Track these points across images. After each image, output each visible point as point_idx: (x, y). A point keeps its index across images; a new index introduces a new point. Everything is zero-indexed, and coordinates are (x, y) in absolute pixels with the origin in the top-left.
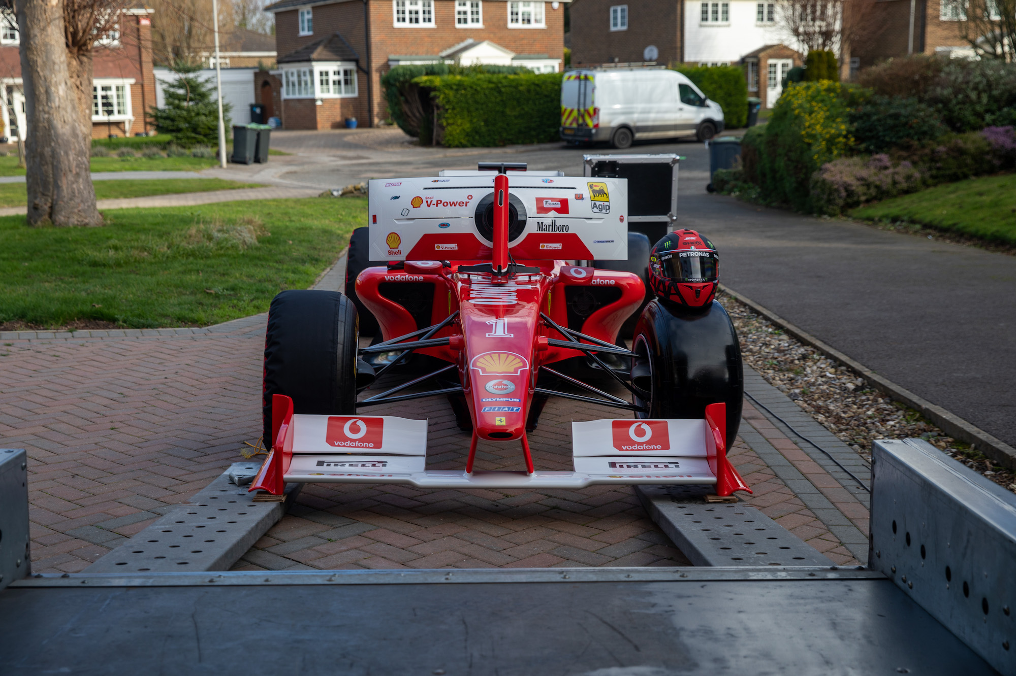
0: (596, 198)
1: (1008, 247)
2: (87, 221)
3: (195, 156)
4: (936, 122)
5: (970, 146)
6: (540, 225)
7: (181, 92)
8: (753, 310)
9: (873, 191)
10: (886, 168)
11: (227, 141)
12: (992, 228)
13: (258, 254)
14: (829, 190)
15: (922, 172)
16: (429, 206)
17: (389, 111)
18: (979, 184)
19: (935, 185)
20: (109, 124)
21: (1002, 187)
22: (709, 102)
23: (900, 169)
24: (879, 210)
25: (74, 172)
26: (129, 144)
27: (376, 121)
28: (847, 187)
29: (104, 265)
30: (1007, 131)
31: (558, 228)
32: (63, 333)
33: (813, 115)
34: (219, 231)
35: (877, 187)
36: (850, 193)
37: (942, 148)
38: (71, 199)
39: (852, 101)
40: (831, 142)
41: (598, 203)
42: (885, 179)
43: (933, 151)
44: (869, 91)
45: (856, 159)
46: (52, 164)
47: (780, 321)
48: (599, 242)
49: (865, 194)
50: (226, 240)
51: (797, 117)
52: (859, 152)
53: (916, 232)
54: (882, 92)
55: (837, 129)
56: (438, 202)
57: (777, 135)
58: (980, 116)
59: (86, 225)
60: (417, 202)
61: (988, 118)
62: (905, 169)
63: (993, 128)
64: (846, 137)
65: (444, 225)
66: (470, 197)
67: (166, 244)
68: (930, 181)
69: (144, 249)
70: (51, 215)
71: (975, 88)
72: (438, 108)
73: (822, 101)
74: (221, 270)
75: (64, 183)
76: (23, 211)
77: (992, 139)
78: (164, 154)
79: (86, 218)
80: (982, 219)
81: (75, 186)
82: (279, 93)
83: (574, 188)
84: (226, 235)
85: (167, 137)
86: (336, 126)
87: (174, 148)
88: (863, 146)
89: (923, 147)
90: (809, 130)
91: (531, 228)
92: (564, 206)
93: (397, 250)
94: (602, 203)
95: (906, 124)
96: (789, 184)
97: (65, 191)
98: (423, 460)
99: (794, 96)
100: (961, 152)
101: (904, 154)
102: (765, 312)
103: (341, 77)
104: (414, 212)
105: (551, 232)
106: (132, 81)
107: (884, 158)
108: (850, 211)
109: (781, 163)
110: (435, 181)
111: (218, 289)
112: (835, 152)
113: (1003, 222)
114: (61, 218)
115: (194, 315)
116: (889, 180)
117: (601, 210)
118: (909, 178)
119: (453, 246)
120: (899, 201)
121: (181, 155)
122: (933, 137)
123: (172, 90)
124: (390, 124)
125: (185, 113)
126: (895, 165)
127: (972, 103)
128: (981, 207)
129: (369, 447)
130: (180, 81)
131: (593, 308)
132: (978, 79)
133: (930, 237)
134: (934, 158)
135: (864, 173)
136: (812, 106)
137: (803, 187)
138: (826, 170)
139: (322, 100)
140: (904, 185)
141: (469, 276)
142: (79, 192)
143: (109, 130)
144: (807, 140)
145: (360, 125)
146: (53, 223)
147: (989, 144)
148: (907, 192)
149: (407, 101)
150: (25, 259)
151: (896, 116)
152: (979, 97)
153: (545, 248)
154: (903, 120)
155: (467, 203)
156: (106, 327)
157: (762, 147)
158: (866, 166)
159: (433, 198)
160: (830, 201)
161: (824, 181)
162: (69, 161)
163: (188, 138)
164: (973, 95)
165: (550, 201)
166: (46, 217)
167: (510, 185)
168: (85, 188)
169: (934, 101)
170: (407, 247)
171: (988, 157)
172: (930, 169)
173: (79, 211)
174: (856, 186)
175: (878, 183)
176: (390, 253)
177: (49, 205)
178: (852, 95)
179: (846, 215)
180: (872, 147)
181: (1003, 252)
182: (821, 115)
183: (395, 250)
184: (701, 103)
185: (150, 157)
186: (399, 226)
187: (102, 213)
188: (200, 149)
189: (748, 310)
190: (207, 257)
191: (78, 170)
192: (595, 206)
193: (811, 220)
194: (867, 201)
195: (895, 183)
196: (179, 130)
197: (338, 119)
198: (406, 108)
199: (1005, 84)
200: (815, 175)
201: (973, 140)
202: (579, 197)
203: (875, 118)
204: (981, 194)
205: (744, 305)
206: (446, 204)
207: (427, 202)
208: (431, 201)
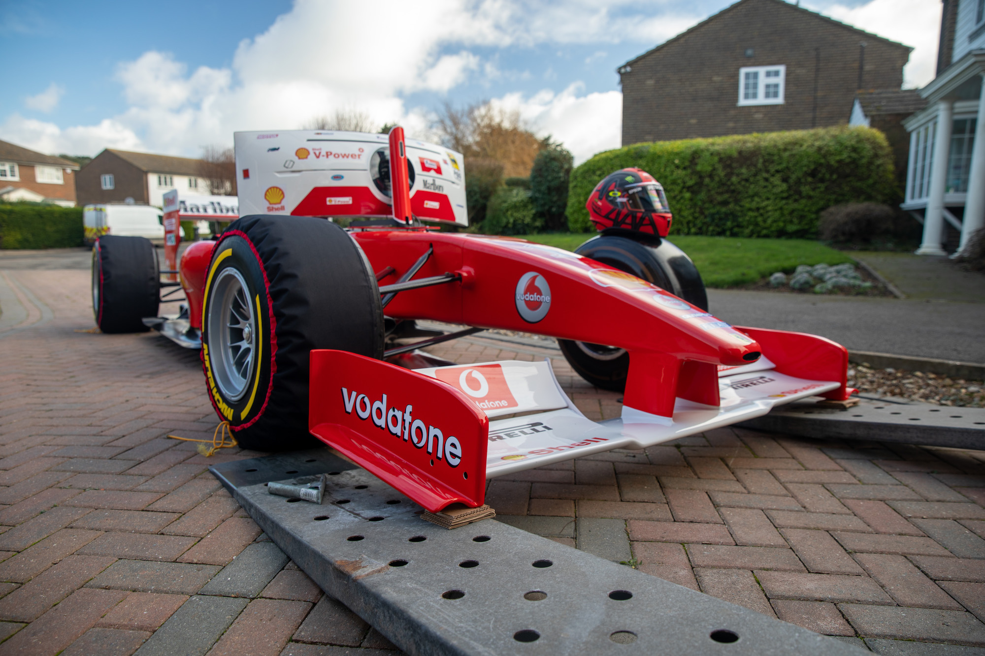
6: (425, 183)
16: (318, 157)
31: (437, 188)
48: (458, 205)
60: (302, 153)
65: (337, 177)
66: (361, 150)
91: (419, 184)
92: (438, 169)
93: (279, 206)
94: (457, 171)
104: (300, 164)
110: (318, 134)
119: (347, 200)
129: (504, 407)
153: (428, 206)
155: (359, 155)
159: (320, 149)
165: (428, 162)
170: (291, 203)
176: (271, 209)
183: (276, 205)
186: (280, 179)
202: (445, 162)
206: (337, 156)
207: (315, 153)
208: (320, 153)
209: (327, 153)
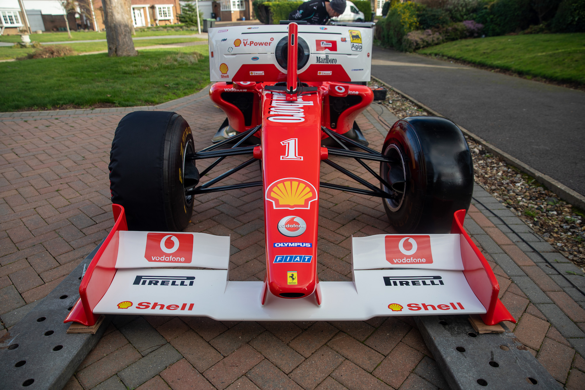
0: (354, 41)
1: (486, 67)
2: (130, 54)
3: (191, 30)
4: (448, 18)
5: (459, 28)
6: (318, 59)
7: (187, 8)
8: (403, 97)
9: (425, 44)
10: (430, 35)
11: (201, 25)
12: (478, 59)
13: (195, 67)
14: (410, 43)
15: (442, 37)
16: (245, 45)
17: (255, 14)
18: (464, 42)
19: (446, 42)
20: (165, 20)
21: (474, 43)
22: (360, 12)
23: (435, 35)
24: (428, 51)
25: (124, 34)
26: (172, 27)
27: (251, 18)
28: (416, 42)
29: (129, 74)
30: (472, 23)
31: (330, 61)
32: (89, 110)
33: (405, 14)
34: (180, 57)
35: (427, 42)
36: (417, 44)
37: (450, 28)
38: (123, 45)
39: (418, 10)
40: (411, 25)
41: (355, 44)
42: (429, 39)
43: (447, 29)
44: (424, 6)
45: (419, 31)
46: (115, 31)
47: (419, 104)
48: (354, 70)
49: (422, 45)
50: (182, 61)
51: (399, 15)
52: (420, 29)
53: (445, 60)
54: (428, 6)
55: (413, 20)
56: (251, 43)
57: (390, 22)
58: (462, 16)
59: (129, 56)
60: (237, 43)
61: (465, 17)
62: (437, 35)
63: (467, 21)
64: (416, 23)
65: (255, 59)
66: (272, 39)
67: (157, 63)
68: (445, 40)
69: (147, 66)
70: (116, 52)
71: (461, 6)
72: (271, 13)
73: (408, 9)
74: (176, 75)
75: (120, 39)
76: (106, 51)
77: (467, 25)
78: (181, 30)
79: (129, 53)
80: (472, 56)
81: (124, 40)
82: (220, 9)
83: (340, 34)
84: (183, 59)
85: (183, 24)
86: (238, 20)
87: (184, 28)
88: (422, 26)
89: (443, 27)
90: (403, 20)
91: (312, 61)
92: (334, 47)
94: (357, 44)
95: (438, 19)
96: (394, 40)
97: (121, 42)
98: (225, 273)
99: (398, 7)
100: (456, 30)
101: (436, 30)
102: (411, 98)
103: (240, 3)
104: (236, 50)
105: (325, 64)
106: (172, 5)
107: (429, 31)
108: (417, 51)
109: (392, 32)
110: (249, 28)
111: (171, 84)
112: (412, 28)
113: (482, 57)
114: (120, 53)
115: (153, 99)
116: (431, 40)
117: (357, 49)
118: (438, 39)
119: (261, 73)
120: (435, 47)
121: (187, 30)
122: (447, 24)
123: (184, 8)
124: (255, 19)
125: (188, 16)
126: (433, 34)
127: (460, 12)
128: (470, 51)
129: (181, 262)
130: (186, 4)
131: (345, 108)
132: (462, 2)
133: (451, 62)
134: (447, 32)
135: (422, 37)
136: (405, 11)
137: (400, 41)
138: (409, 35)
139: (234, 11)
140: (436, 42)
141: (272, 93)
142: (127, 42)
143: (165, 22)
144: (402, 24)
145: (246, 19)
146: (117, 55)
147: (466, 27)
148: (437, 44)
149: (261, 11)
150: (98, 71)
151: (434, 15)
152: (462, 9)
153: (321, 74)
154: (437, 17)
155: (270, 43)
156: (110, 107)
157: (384, 27)
158: (423, 34)
159: (247, 40)
160: (410, 47)
161: (408, 39)
162: (121, 29)
163: (190, 24)
164: (460, 8)
165: (325, 43)
166: (114, 53)
167: (298, 31)
168: (129, 41)
169: (447, 10)
170: (232, 73)
171: (465, 32)
172: (445, 36)
173: (127, 50)
174: (420, 42)
175: (427, 41)
176: (222, 77)
177: (115, 48)
178: (418, 7)
179: (415, 52)
180: (425, 27)
181: (485, 69)
182: (408, 14)
183: (225, 75)
184: (357, 13)
185: (177, 31)
186: (228, 59)
187: (137, 51)
188: (193, 28)
189: (400, 96)
190: (174, 69)
191: (125, 33)
192: (353, 46)
193: (403, 54)
194: (423, 47)
195: (433, 41)
196: (186, 21)
197: (239, 17)
198: (260, 13)
199: (472, 5)
200: (405, 37)
201: (460, 25)
202: (344, 40)
203: (426, 16)
204: (467, 46)
205: (399, 94)
206: (256, 44)
207: (244, 42)
208: (247, 42)
209: (251, 42)
